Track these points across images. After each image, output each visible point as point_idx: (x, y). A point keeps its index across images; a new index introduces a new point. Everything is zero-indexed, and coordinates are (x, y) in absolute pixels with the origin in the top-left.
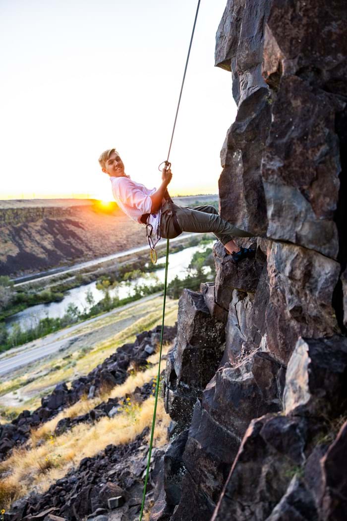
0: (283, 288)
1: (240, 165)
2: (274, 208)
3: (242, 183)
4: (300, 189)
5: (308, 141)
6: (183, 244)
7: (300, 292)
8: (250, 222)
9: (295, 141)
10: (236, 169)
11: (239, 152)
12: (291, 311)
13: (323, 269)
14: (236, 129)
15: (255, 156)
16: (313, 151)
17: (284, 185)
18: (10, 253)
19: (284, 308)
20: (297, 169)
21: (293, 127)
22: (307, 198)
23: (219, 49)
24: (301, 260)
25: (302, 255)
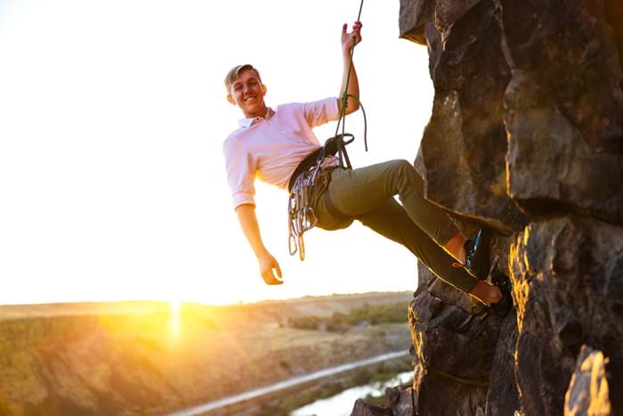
0: (545, 299)
1: (456, 114)
3: (460, 141)
4: (560, 108)
7: (574, 295)
10: (449, 121)
11: (453, 95)
12: (561, 334)
13: (612, 246)
14: (447, 60)
15: (480, 99)
19: (550, 336)
22: (572, 121)
24: (570, 236)
25: (572, 228)
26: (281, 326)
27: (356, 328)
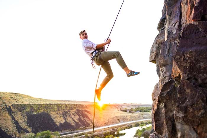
1: (163, 109)
2: (181, 133)
3: (164, 117)
4: (193, 128)
5: (195, 107)
6: (132, 125)
8: (169, 135)
9: (189, 106)
10: (162, 111)
11: (163, 104)
14: (162, 95)
15: (170, 106)
16: (197, 112)
17: (185, 124)
18: (61, 122)
20: (191, 118)
21: (187, 100)
22: (197, 132)
26: (118, 110)
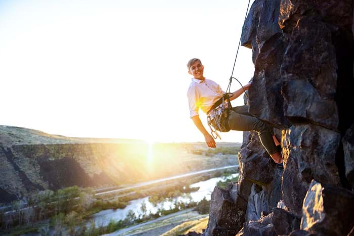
0: (296, 157)
1: (263, 79)
3: (265, 90)
4: (309, 80)
5: (313, 51)
7: (309, 157)
8: (270, 114)
9: (304, 52)
10: (260, 82)
11: (263, 71)
12: (302, 173)
13: (327, 139)
14: (261, 57)
16: (317, 56)
19: (297, 173)
21: (302, 45)
22: (314, 86)
23: (243, 36)
24: (309, 132)
25: (310, 130)
26: (188, 152)
27: (217, 155)
